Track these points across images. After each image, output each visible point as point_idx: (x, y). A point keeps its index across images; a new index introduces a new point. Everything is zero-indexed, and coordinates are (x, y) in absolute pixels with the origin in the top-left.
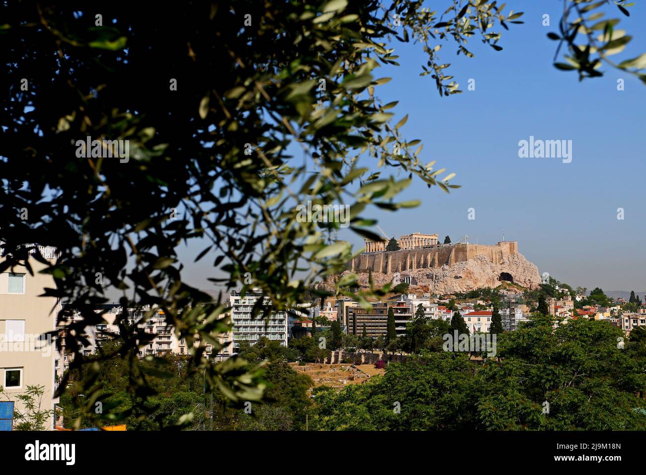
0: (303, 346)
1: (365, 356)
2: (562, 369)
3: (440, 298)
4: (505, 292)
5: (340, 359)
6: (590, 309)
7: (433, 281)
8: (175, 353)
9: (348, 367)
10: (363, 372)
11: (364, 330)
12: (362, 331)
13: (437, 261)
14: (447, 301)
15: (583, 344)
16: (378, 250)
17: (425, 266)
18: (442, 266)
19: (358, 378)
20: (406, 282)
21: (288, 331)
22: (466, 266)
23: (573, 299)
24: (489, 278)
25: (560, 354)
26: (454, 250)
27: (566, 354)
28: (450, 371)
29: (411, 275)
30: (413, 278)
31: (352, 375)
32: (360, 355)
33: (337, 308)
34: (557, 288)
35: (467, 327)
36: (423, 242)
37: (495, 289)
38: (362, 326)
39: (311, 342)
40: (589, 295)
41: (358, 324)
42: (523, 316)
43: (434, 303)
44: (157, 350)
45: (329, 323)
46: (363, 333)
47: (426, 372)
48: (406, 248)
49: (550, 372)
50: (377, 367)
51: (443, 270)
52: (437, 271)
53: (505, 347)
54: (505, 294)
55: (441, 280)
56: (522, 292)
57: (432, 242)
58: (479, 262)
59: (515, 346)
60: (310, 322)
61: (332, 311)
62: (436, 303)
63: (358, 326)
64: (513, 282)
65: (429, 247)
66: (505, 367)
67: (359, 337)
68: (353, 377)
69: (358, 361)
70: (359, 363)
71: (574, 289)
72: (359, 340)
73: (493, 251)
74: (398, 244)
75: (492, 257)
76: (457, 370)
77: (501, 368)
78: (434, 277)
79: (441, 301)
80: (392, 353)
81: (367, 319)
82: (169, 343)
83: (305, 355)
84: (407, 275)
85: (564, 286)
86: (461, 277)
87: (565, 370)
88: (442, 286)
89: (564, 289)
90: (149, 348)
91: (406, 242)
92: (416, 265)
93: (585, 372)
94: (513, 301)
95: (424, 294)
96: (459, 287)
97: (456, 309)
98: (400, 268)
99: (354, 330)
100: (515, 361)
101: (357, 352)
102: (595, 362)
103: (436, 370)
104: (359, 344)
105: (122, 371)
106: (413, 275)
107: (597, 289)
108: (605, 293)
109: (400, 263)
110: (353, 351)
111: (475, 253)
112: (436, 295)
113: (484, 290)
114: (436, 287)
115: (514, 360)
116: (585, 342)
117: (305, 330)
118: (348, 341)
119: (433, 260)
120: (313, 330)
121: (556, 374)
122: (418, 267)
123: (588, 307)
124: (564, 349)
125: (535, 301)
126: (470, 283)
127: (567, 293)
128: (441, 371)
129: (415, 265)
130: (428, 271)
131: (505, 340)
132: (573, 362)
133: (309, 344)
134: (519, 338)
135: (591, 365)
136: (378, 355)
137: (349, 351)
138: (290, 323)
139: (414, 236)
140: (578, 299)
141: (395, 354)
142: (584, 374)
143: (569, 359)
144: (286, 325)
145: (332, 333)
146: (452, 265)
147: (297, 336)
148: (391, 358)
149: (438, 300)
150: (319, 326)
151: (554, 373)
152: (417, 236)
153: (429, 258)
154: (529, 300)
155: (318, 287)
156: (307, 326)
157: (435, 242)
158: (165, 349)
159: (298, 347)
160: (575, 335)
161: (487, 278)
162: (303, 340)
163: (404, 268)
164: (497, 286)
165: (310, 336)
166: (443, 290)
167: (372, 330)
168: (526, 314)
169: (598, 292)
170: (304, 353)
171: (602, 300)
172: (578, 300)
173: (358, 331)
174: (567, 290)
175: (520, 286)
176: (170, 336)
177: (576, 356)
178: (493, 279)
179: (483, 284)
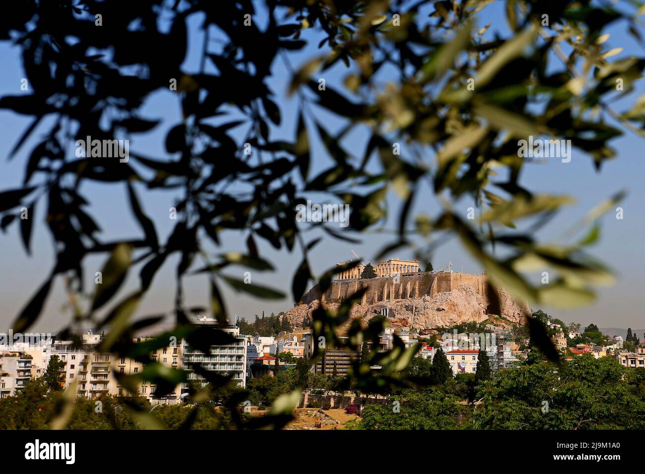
0: (264, 387)
1: (334, 399)
2: (567, 413)
3: (421, 333)
4: (492, 327)
5: (306, 403)
6: (584, 348)
7: (412, 313)
8: (113, 394)
9: (315, 412)
10: (331, 419)
11: (335, 368)
12: (332, 370)
13: (417, 291)
14: (428, 337)
15: (589, 384)
16: (352, 277)
17: (404, 296)
18: (423, 297)
19: (326, 424)
20: (382, 314)
21: (247, 370)
22: (450, 297)
23: (566, 336)
24: (475, 311)
25: (564, 395)
26: (436, 278)
27: (571, 396)
28: (438, 415)
29: (389, 306)
30: (391, 310)
31: (319, 421)
32: (329, 398)
33: (304, 343)
34: (549, 323)
35: (450, 367)
36: (403, 269)
37: (481, 324)
38: (332, 364)
39: (273, 383)
40: (583, 332)
41: (327, 362)
42: (512, 355)
43: (414, 339)
44: (91, 392)
45: (294, 360)
46: (333, 373)
47: (410, 416)
48: (383, 276)
49: (554, 416)
50: (349, 412)
51: (424, 301)
52: (417, 302)
53: (503, 387)
54: (492, 329)
55: (422, 313)
56: (510, 328)
57: (412, 269)
58: (464, 292)
59: (515, 386)
60: (273, 359)
61: (298, 347)
62: (416, 339)
63: (327, 364)
64: (500, 316)
65: (409, 275)
66: (503, 410)
67: (329, 377)
68: (321, 424)
69: (326, 405)
70: (327, 407)
71: (567, 325)
72: (328, 381)
73: (479, 280)
74: (374, 271)
75: (478, 287)
76: (446, 414)
77: (499, 411)
78: (414, 308)
79: (422, 336)
80: (365, 396)
81: (338, 356)
82: (106, 383)
83: (265, 398)
84: (384, 307)
85: (556, 321)
86: (444, 310)
87: (570, 415)
88: (422, 319)
89: (557, 325)
90: (82, 389)
91: (383, 269)
92: (394, 295)
93: (593, 417)
94: (502, 337)
95: (402, 328)
96: (441, 321)
97: (438, 346)
98: (376, 298)
99: (323, 368)
100: (515, 404)
101: (325, 395)
102: (603, 405)
103: (422, 414)
104: (329, 386)
105: (46, 416)
106: (390, 307)
107: (592, 325)
108: (600, 330)
109: (376, 292)
110: (321, 393)
111: (459, 282)
112: (416, 329)
113: (469, 324)
114: (416, 320)
115: (513, 402)
116: (591, 381)
117: (267, 368)
118: (316, 382)
119: (414, 289)
120: (276, 369)
121: (560, 419)
122: (396, 297)
123: (582, 345)
124: (568, 390)
125: (525, 338)
126: (454, 316)
127: (559, 330)
128: (428, 415)
129: (392, 295)
130: (407, 302)
131: (503, 378)
132: (579, 405)
133: (270, 385)
134: (519, 375)
135: (598, 409)
136: (349, 398)
137: (317, 393)
138: (250, 360)
139: (392, 262)
140: (572, 336)
141: (369, 397)
142: (591, 419)
143: (574, 402)
144: (245, 362)
145: (297, 372)
146: (434, 295)
147: (257, 375)
148: (364, 401)
149: (418, 335)
150: (283, 363)
151: (558, 419)
152: (396, 263)
153: (409, 287)
154: (518, 337)
155: (283, 319)
156: (269, 363)
157: (416, 269)
158: (101, 389)
159: (258, 388)
160: (581, 374)
161: (473, 310)
162: (263, 379)
163: (381, 298)
164: (484, 320)
165: (273, 376)
166: (424, 324)
167: (343, 369)
168: (515, 352)
169: (592, 328)
170: (264, 395)
171: (597, 338)
172: (571, 338)
173: (327, 370)
174: (559, 326)
175: (509, 321)
176: (107, 375)
177: (582, 399)
178: (479, 312)
179: (468, 318)
